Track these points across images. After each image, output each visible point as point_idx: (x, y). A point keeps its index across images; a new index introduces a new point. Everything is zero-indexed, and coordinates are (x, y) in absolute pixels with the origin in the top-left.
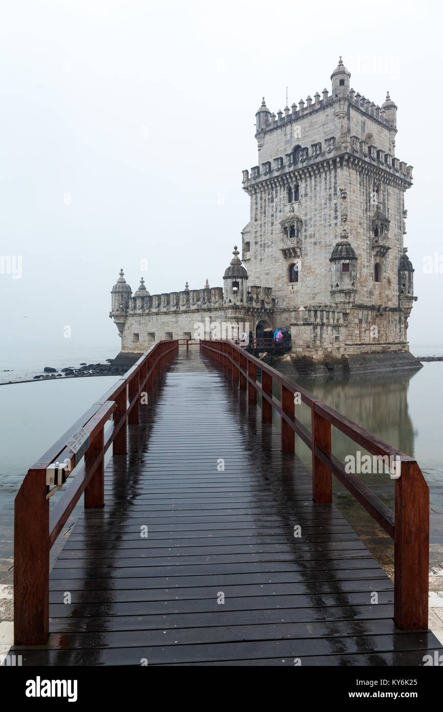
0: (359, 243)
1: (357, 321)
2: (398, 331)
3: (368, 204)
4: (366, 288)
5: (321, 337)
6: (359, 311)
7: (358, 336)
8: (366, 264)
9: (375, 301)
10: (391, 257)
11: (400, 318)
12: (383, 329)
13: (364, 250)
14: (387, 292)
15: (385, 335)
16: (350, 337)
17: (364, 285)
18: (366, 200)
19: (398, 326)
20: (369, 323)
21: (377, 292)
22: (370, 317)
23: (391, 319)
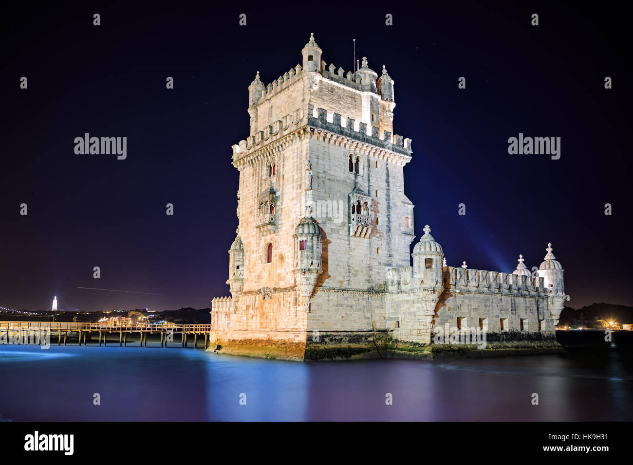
0: (249, 231)
1: (244, 307)
2: (293, 315)
3: (260, 188)
4: (255, 273)
5: (217, 323)
6: (247, 297)
7: (245, 322)
8: (255, 249)
9: (264, 284)
10: (284, 229)
11: (296, 299)
12: (272, 314)
13: (253, 236)
14: (279, 271)
15: (275, 321)
16: (238, 324)
17: (252, 271)
18: (258, 184)
19: (293, 309)
20: (257, 309)
21: (265, 275)
22: (257, 303)
23: (282, 302)
